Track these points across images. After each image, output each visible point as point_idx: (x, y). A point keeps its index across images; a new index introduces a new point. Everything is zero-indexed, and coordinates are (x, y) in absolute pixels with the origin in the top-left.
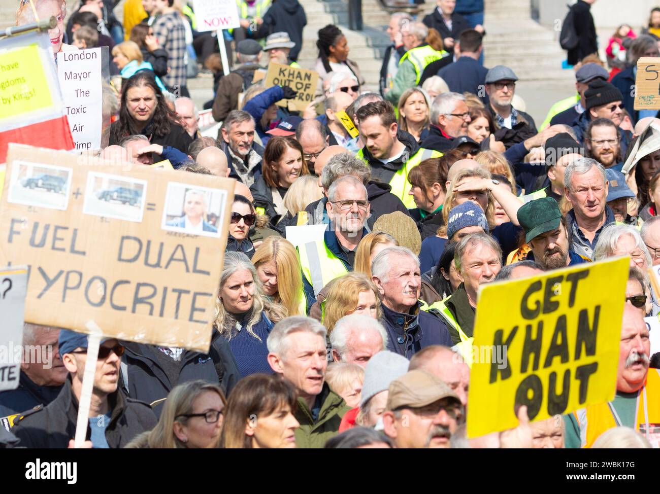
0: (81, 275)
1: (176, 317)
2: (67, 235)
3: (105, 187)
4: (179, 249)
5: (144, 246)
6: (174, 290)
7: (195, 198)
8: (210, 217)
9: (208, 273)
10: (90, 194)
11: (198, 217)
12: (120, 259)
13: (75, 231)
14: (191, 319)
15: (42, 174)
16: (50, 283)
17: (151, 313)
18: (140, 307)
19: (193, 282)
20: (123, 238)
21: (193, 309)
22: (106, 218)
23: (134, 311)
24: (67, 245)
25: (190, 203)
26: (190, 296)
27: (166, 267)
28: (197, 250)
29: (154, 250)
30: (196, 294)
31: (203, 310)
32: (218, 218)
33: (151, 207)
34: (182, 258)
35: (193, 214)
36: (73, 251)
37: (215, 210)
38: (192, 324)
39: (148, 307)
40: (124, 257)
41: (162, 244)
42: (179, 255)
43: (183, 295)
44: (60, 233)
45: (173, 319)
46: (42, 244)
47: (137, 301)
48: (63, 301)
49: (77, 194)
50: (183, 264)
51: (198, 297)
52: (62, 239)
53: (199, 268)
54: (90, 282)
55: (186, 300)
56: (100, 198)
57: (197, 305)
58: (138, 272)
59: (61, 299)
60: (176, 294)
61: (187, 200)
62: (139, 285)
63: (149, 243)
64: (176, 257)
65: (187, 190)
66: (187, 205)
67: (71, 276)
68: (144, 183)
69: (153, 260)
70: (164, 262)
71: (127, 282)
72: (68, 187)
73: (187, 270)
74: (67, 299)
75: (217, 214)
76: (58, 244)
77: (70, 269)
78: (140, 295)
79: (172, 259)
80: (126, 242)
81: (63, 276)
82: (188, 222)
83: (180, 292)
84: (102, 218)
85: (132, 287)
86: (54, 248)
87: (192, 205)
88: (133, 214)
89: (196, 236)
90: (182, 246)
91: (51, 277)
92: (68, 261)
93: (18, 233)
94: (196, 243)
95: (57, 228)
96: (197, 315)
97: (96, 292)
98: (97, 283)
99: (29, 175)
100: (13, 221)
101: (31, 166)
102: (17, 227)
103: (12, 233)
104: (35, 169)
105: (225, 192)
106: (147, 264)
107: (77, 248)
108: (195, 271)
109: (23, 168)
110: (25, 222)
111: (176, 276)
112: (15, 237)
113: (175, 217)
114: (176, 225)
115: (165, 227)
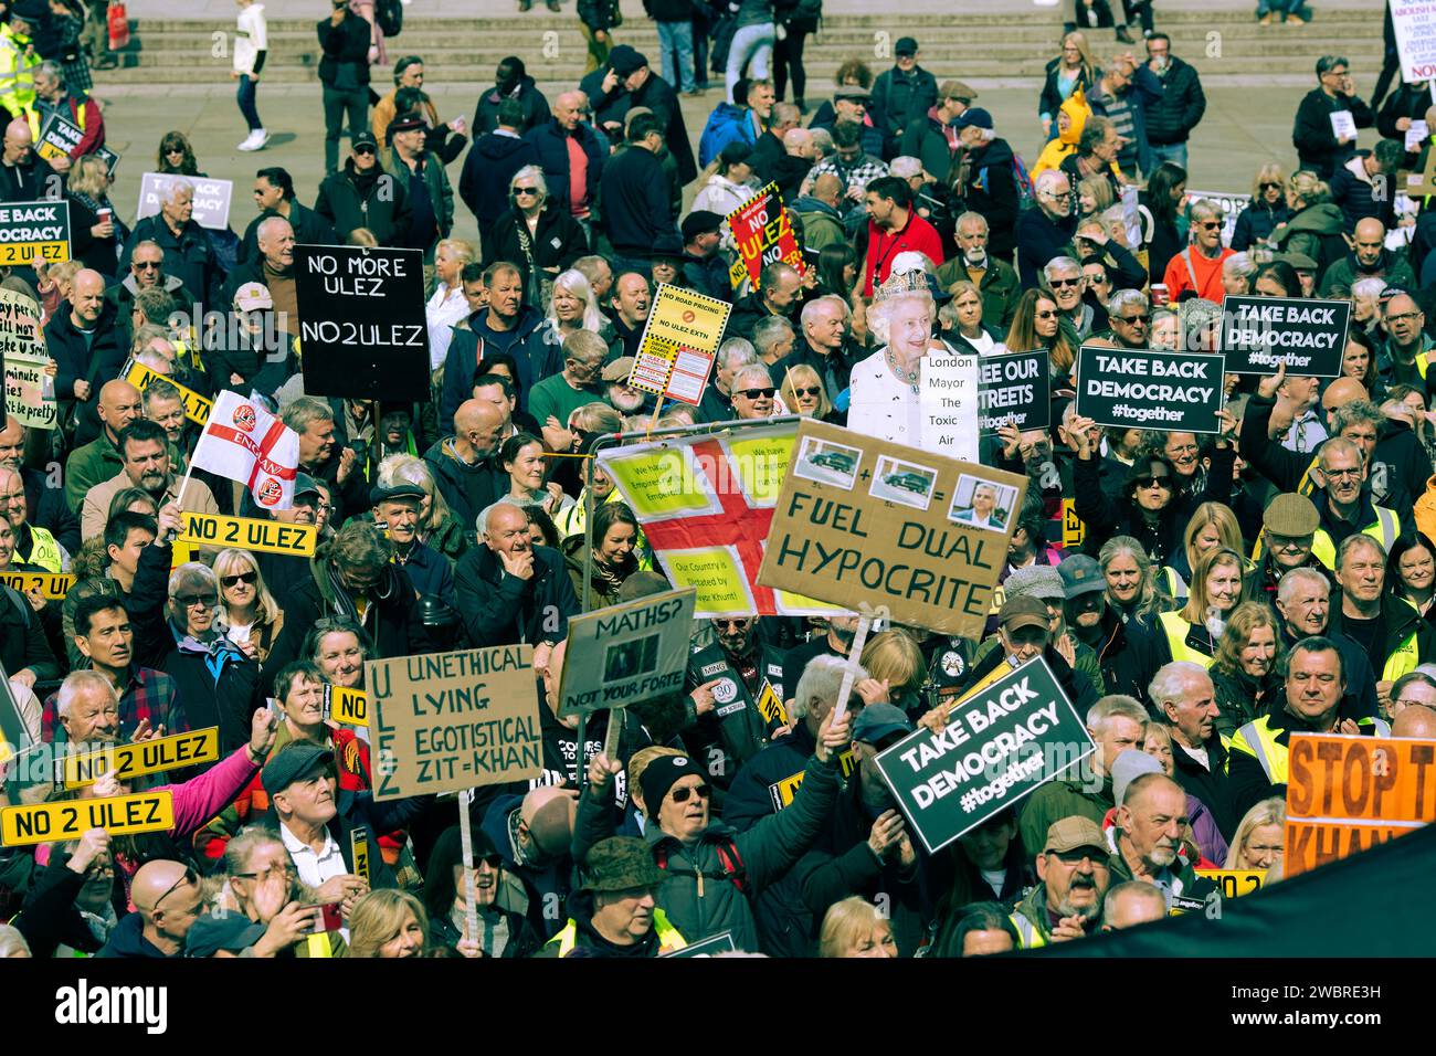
0: (859, 555)
1: (951, 606)
2: (850, 515)
3: (894, 472)
4: (963, 541)
5: (926, 535)
6: (952, 580)
7: (986, 492)
9: (989, 567)
10: (877, 477)
11: (985, 511)
12: (901, 545)
13: (859, 512)
14: (966, 610)
15: (831, 452)
16: (827, 559)
17: (926, 600)
18: (914, 592)
19: (973, 574)
20: (907, 524)
21: (970, 600)
22: (891, 503)
23: (908, 596)
24: (848, 524)
25: (979, 496)
26: (969, 586)
27: (947, 557)
28: (981, 543)
29: (937, 538)
30: (974, 586)
31: (980, 603)
32: (1006, 514)
33: (938, 496)
34: (963, 549)
35: (981, 508)
36: (854, 531)
38: (967, 614)
39: (924, 594)
40: (904, 542)
41: (945, 534)
42: (961, 546)
43: (961, 586)
44: (843, 513)
45: (948, 608)
46: (823, 521)
47: (913, 586)
48: (839, 578)
49: (865, 475)
50: (964, 555)
51: (976, 589)
52: (844, 519)
53: (980, 561)
54: (867, 564)
55: (963, 591)
56: (887, 483)
57: (974, 597)
58: (917, 559)
59: (836, 576)
60: (954, 584)
61: (977, 493)
62: (917, 572)
63: (932, 531)
64: (958, 547)
65: (978, 483)
66: (975, 498)
67: (849, 555)
69: (934, 548)
70: (945, 552)
71: (907, 568)
72: (856, 468)
73: (968, 562)
74: (842, 577)
76: (840, 523)
77: (848, 548)
78: (917, 582)
79: (954, 549)
80: (909, 528)
81: (841, 555)
82: (974, 514)
83: (958, 582)
84: (887, 502)
85: (910, 572)
86: (834, 526)
87: (981, 499)
88: (920, 502)
90: (965, 538)
91: (829, 554)
92: (847, 541)
93: (801, 507)
94: (981, 536)
95: (840, 507)
96: (972, 607)
97: (872, 573)
98: (875, 565)
99: (818, 451)
100: (797, 495)
101: (821, 442)
102: (800, 501)
103: (794, 506)
104: (824, 446)
105: (1017, 489)
106: (927, 551)
107: (858, 529)
108: (976, 563)
109: (813, 444)
110: (809, 497)
111: (956, 567)
112: (797, 511)
113: (962, 509)
114: (962, 517)
115: (949, 517)
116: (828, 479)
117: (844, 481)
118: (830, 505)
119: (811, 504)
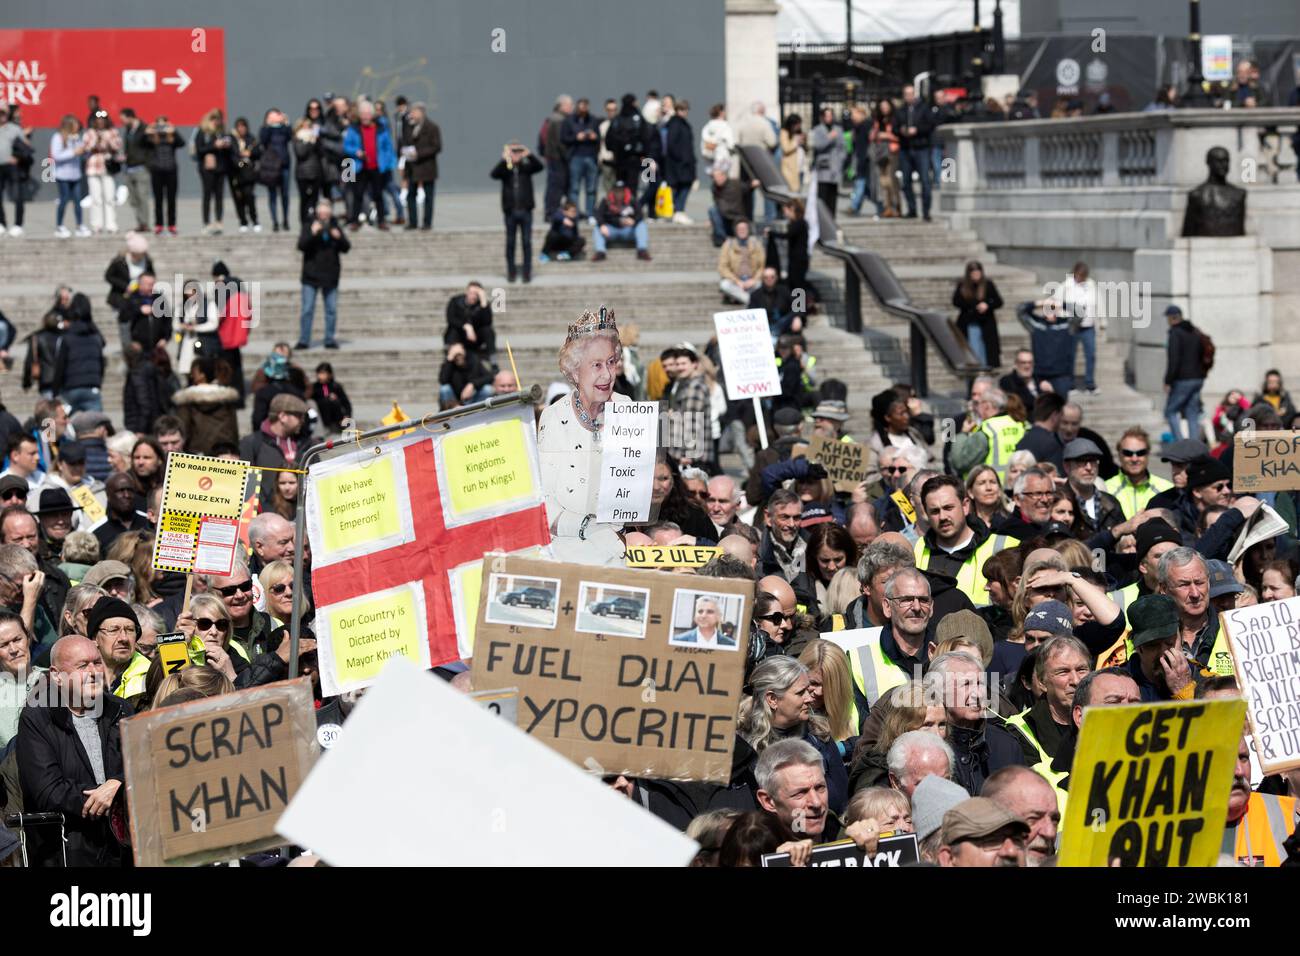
0: (575, 703)
1: (690, 747)
2: (558, 658)
3: (600, 599)
4: (691, 667)
5: (649, 668)
6: (686, 716)
9: (725, 693)
10: (582, 608)
11: (711, 628)
12: (621, 683)
13: (567, 653)
14: (707, 748)
15: (525, 588)
16: (540, 715)
17: (660, 745)
18: (645, 737)
19: (708, 705)
20: (625, 658)
21: (710, 736)
22: (603, 636)
23: (640, 743)
24: (557, 669)
25: (701, 612)
26: (707, 720)
27: (676, 690)
28: (712, 667)
29: (661, 669)
30: (712, 719)
31: (721, 737)
33: (655, 620)
34: (693, 676)
35: (705, 625)
36: (565, 676)
37: (730, 618)
38: (709, 753)
39: (656, 738)
40: (626, 680)
42: (690, 674)
43: (697, 721)
44: (549, 657)
45: (686, 749)
46: (528, 670)
47: (644, 730)
48: (557, 734)
49: (567, 608)
50: (695, 684)
51: (715, 722)
52: (552, 663)
53: (714, 688)
54: (587, 712)
55: (701, 726)
56: (595, 613)
57: (715, 731)
59: (553, 733)
60: (689, 720)
61: (698, 608)
62: (645, 712)
63: (655, 661)
64: (687, 676)
65: (697, 597)
66: (698, 615)
67: (565, 705)
68: (647, 591)
69: (660, 680)
70: (672, 685)
71: (631, 709)
72: (556, 602)
73: (701, 691)
74: (561, 733)
75: (734, 624)
76: (548, 669)
77: (562, 698)
78: (647, 724)
79: (682, 679)
80: (628, 663)
81: (554, 708)
82: (699, 634)
83: (693, 717)
84: (598, 635)
85: (637, 715)
86: (542, 674)
87: (704, 614)
88: (635, 629)
89: (710, 651)
90: (693, 663)
91: (541, 708)
92: (560, 689)
93: (500, 658)
94: (711, 659)
95: (545, 650)
96: (714, 743)
97: (594, 723)
98: (595, 712)
99: (510, 589)
100: (493, 645)
101: (511, 578)
102: (498, 651)
103: (492, 658)
104: (516, 582)
105: (742, 597)
106: (652, 686)
107: (570, 672)
108: (711, 691)
109: (502, 582)
110: (508, 645)
111: (688, 699)
112: (496, 663)
113: (684, 630)
114: (686, 640)
115: (672, 642)
116: (525, 620)
117: (545, 619)
119: (513, 651)
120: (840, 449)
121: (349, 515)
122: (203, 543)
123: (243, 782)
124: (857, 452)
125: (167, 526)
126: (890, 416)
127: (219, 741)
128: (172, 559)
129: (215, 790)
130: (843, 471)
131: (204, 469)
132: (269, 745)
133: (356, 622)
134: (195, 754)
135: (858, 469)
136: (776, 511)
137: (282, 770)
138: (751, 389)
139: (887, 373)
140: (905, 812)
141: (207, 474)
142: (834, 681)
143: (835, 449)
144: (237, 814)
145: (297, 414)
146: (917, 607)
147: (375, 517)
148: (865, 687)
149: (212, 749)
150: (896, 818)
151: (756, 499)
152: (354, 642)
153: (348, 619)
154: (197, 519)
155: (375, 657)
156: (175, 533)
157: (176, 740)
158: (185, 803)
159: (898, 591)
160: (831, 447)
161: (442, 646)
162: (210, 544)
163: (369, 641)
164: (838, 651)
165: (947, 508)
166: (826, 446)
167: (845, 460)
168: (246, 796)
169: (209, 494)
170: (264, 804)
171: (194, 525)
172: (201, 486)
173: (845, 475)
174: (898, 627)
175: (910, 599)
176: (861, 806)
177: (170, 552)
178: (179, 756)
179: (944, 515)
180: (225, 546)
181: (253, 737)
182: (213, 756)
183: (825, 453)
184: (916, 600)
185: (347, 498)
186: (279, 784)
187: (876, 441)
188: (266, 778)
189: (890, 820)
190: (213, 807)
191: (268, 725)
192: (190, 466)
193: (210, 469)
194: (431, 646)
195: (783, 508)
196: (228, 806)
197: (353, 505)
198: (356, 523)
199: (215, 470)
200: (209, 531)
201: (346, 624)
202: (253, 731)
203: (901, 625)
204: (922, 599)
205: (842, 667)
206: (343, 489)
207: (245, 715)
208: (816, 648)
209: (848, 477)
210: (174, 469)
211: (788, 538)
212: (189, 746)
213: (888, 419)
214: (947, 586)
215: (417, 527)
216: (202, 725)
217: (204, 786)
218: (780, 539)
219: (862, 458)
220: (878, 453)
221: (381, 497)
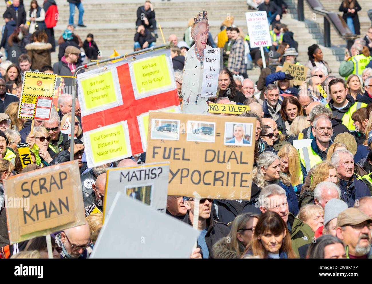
0: (188, 170)
1: (234, 186)
2: (180, 152)
3: (196, 127)
4: (233, 153)
5: (216, 154)
6: (232, 173)
7: (239, 128)
8: (246, 137)
9: (247, 163)
10: (189, 131)
11: (240, 137)
12: (206, 161)
13: (184, 149)
14: (241, 186)
15: (166, 124)
16: (174, 175)
17: (222, 185)
18: (216, 182)
19: (241, 168)
20: (207, 151)
21: (242, 181)
22: (198, 142)
23: (214, 185)
24: (180, 156)
25: (236, 131)
26: (240, 175)
27: (228, 162)
28: (241, 153)
29: (221, 154)
30: (242, 174)
31: (246, 181)
32: (249, 137)
33: (218, 135)
34: (234, 157)
35: (238, 136)
36: (183, 159)
37: (248, 133)
38: (242, 188)
39: (221, 182)
40: (207, 160)
41: (225, 152)
42: (233, 156)
43: (237, 175)
44: (177, 151)
45: (233, 187)
46: (169, 157)
47: (216, 180)
48: (181, 183)
49: (183, 132)
50: (235, 160)
51: (243, 175)
52: (178, 154)
53: (243, 161)
54: (193, 173)
55: (238, 177)
56: (194, 133)
57: (243, 179)
58: (215, 166)
59: (180, 182)
60: (233, 175)
61: (235, 129)
62: (216, 172)
63: (219, 152)
64: (231, 157)
65: (234, 125)
66: (235, 132)
67: (184, 171)
68: (214, 123)
69: (221, 160)
70: (226, 160)
71: (210, 171)
72: (179, 129)
73: (238, 163)
74: (183, 182)
75: (249, 135)
76: (176, 157)
77: (183, 168)
78: (217, 177)
79: (230, 158)
80: (208, 152)
81: (180, 172)
82: (236, 140)
83: (235, 174)
84: (196, 142)
85: (212, 174)
86: (174, 159)
87: (237, 132)
88: (210, 139)
89: (240, 146)
90: (234, 152)
91: (174, 172)
93: (157, 153)
94: (241, 150)
95: (175, 149)
96: (244, 184)
97: (196, 177)
98: (196, 173)
99: (160, 125)
100: (154, 148)
101: (160, 120)
102: (156, 150)
103: (154, 153)
104: (163, 122)
105: (252, 124)
106: (218, 162)
107: (185, 158)
108: (241, 163)
109: (157, 122)
110: (160, 148)
111: (232, 166)
112: (156, 155)
113: (230, 138)
114: (231, 142)
115: (225, 144)
116: (167, 137)
117: (174, 136)
118: (170, 149)
119: (162, 150)
120: (295, 68)
121: (95, 95)
122: (38, 107)
123: (51, 203)
124: (303, 69)
125: (24, 101)
126: (315, 54)
127: (42, 187)
128: (26, 114)
129: (41, 207)
130: (297, 77)
131: (39, 77)
132: (62, 188)
133: (101, 138)
134: (33, 193)
135: (303, 76)
136: (268, 93)
137: (67, 198)
138: (260, 43)
139: (314, 37)
140: (322, 215)
141: (40, 79)
142: (293, 161)
143: (294, 68)
144: (49, 216)
145: (76, 54)
146: (326, 132)
147: (106, 95)
148: (305, 164)
149: (39, 190)
150: (319, 217)
151: (261, 88)
152: (100, 146)
153: (97, 136)
154: (36, 98)
155: (109, 152)
156: (27, 103)
157: (25, 187)
158: (29, 213)
159: (318, 125)
160: (292, 67)
161: (136, 147)
162: (41, 107)
163: (106, 145)
164: (295, 150)
165: (340, 91)
166: (290, 67)
167: (297, 72)
168: (53, 209)
169: (41, 87)
170: (60, 212)
171: (35, 100)
172: (38, 84)
173: (297, 78)
174: (318, 140)
175: (323, 128)
176: (305, 212)
177: (25, 111)
178: (26, 193)
179: (339, 94)
180: (47, 108)
181: (55, 185)
182: (40, 193)
183: (290, 69)
184: (326, 129)
185: (94, 88)
186: (66, 204)
187: (310, 64)
188: (60, 201)
189: (316, 218)
190: (40, 214)
191: (61, 180)
192: (33, 76)
193: (41, 77)
194: (132, 147)
195: (270, 92)
196: (46, 213)
197: (96, 90)
198: (98, 98)
199: (43, 78)
200: (41, 102)
201: (96, 139)
202: (55, 183)
203: (320, 139)
204: (328, 128)
205: (296, 156)
206: (92, 84)
207: (52, 176)
208: (286, 148)
209: (299, 79)
210: (26, 78)
211: (274, 104)
212: (30, 189)
213: (314, 55)
214: (338, 123)
215: (124, 99)
216: (35, 181)
217: (36, 205)
218: (270, 104)
219: (304, 72)
220: (311, 69)
221: (108, 87)
